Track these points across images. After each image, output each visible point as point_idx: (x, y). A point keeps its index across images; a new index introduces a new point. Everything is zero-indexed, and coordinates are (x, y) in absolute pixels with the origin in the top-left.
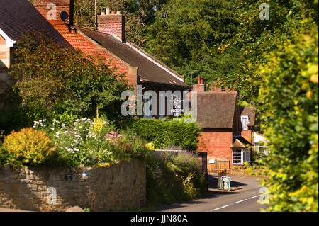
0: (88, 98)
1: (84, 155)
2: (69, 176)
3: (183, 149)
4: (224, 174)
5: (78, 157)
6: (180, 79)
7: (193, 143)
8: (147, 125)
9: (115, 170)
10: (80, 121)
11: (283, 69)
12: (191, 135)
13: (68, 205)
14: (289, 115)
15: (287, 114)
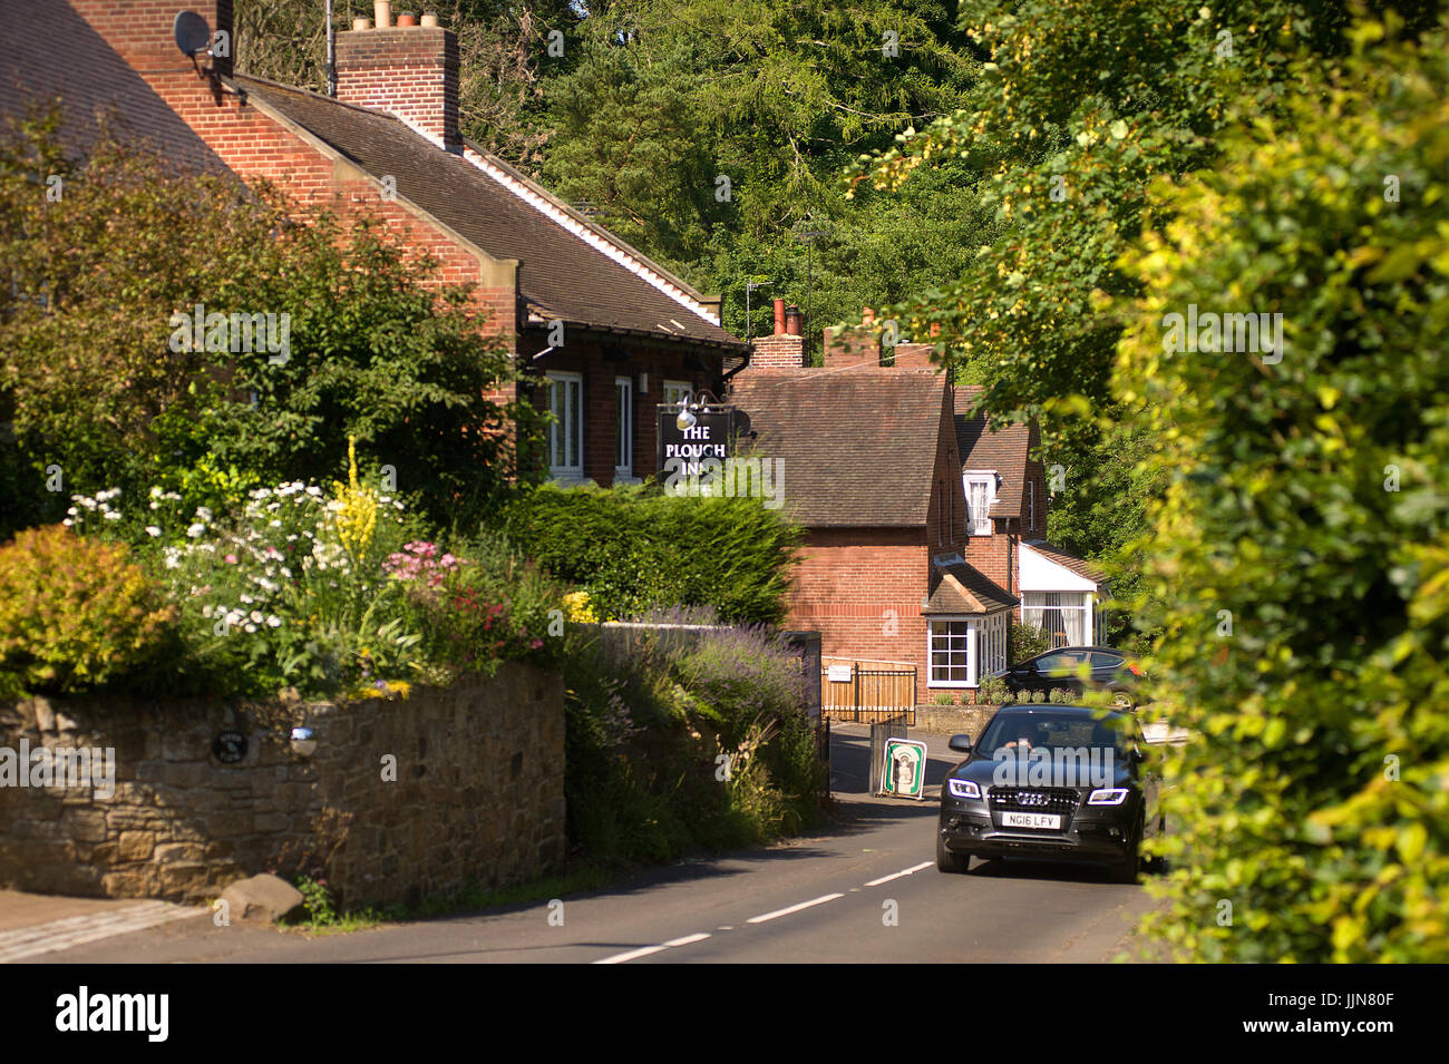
0: (308, 396)
1: (299, 648)
2: (231, 740)
3: (723, 619)
4: (896, 726)
5: (272, 654)
6: (702, 312)
7: (765, 591)
8: (563, 512)
9: (432, 713)
10: (274, 499)
11: (1253, 248)
12: (754, 559)
13: (227, 870)
14: (1288, 456)
15: (1278, 452)
